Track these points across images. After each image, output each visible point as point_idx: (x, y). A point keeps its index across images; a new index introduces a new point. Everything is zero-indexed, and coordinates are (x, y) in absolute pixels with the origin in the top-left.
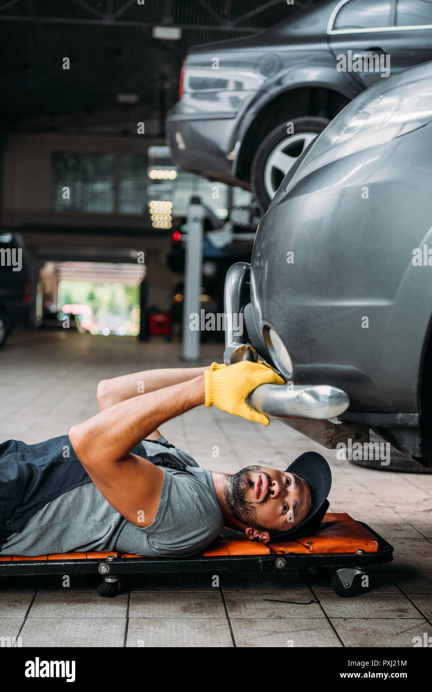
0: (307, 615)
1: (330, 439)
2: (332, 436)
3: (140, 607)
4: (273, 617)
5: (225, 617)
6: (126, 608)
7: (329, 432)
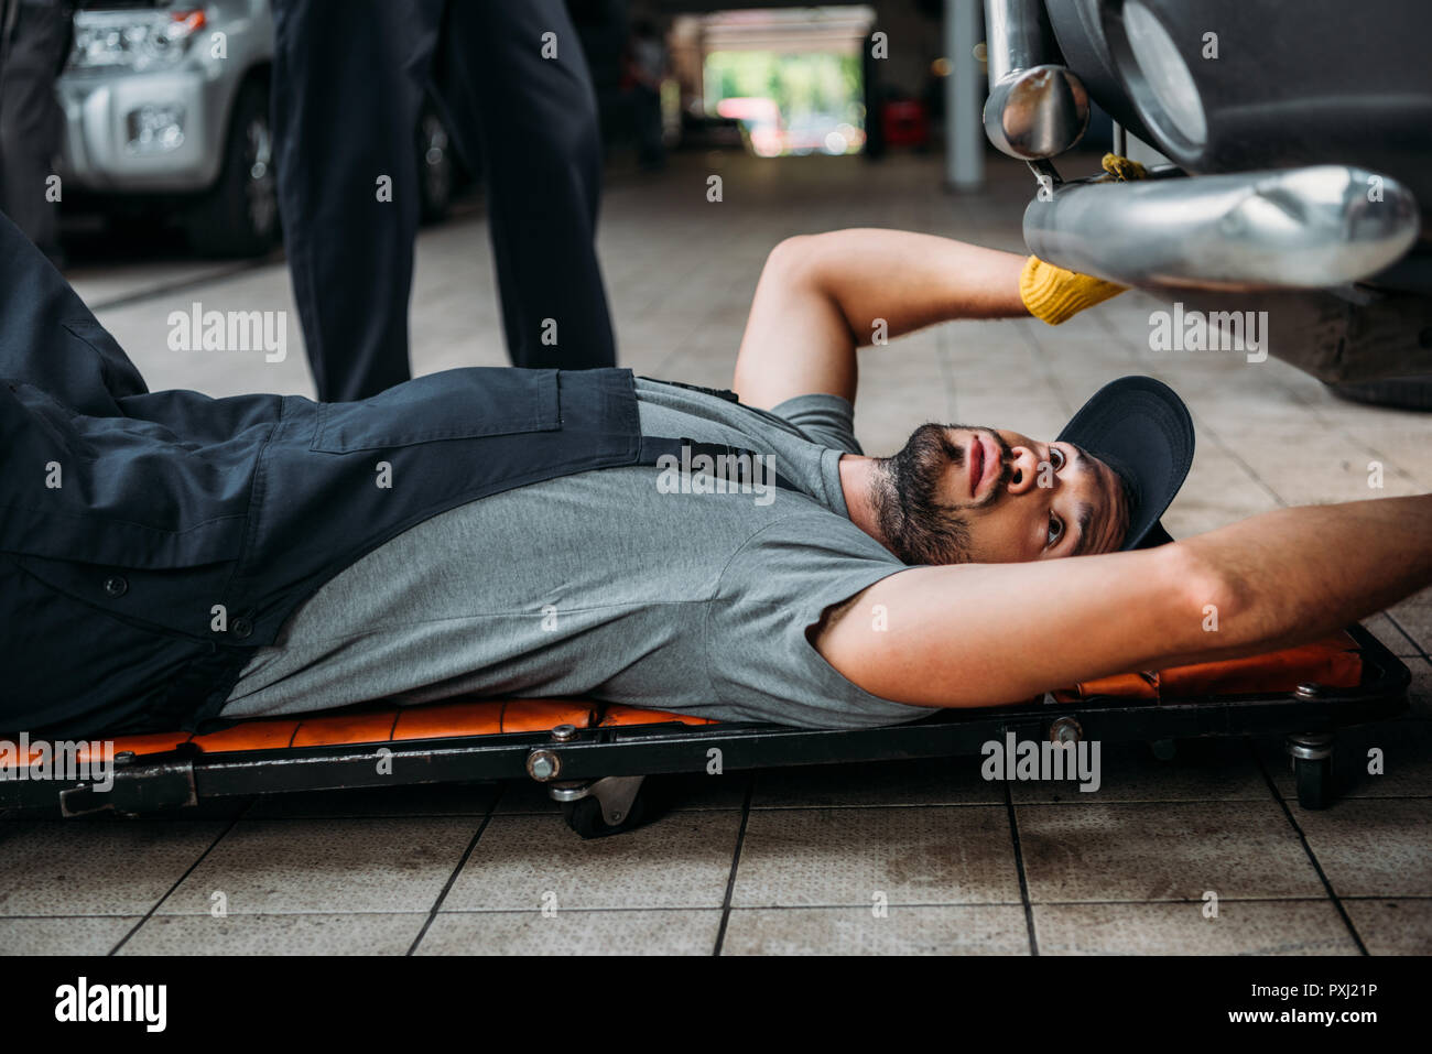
0: (1268, 887)
1: (1335, 351)
2: (1342, 342)
3: (769, 865)
4: (1164, 899)
5: (1018, 901)
6: (727, 871)
7: (1332, 330)
